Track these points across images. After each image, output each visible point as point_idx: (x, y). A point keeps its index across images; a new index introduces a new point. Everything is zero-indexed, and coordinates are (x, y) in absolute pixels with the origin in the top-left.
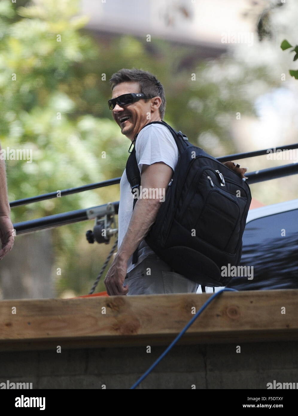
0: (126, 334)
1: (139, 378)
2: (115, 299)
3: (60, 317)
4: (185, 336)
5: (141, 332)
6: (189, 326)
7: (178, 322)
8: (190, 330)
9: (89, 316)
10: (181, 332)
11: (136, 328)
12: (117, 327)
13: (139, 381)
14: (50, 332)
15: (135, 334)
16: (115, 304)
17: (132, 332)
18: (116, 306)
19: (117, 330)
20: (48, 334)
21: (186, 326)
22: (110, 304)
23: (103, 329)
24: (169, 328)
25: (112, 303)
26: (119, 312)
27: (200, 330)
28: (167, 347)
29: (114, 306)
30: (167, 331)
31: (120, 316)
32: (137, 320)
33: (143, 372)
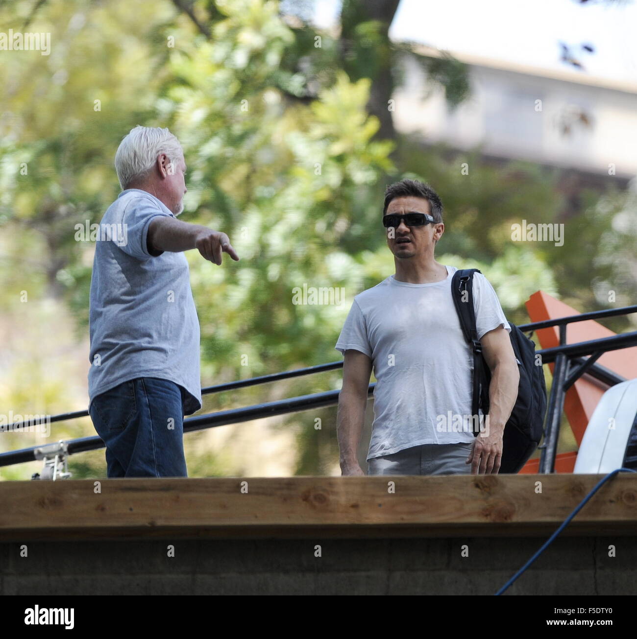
0: (498, 521)
1: (513, 575)
2: (486, 478)
3: (417, 498)
4: (570, 525)
5: (516, 519)
6: (576, 513)
7: (563, 508)
8: (576, 519)
9: (453, 498)
10: (566, 520)
11: (510, 514)
12: (487, 513)
13: (513, 578)
14: (405, 517)
15: (509, 521)
16: (486, 484)
17: (506, 518)
18: (486, 487)
19: (487, 516)
20: (402, 519)
21: (572, 513)
22: (480, 485)
23: (469, 515)
24: (551, 515)
25: (482, 483)
26: (490, 494)
27: (589, 519)
28: (547, 538)
29: (485, 487)
30: (549, 519)
31: (491, 499)
32: (512, 504)
33: (518, 569)
